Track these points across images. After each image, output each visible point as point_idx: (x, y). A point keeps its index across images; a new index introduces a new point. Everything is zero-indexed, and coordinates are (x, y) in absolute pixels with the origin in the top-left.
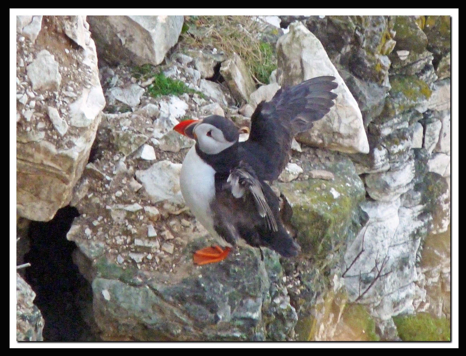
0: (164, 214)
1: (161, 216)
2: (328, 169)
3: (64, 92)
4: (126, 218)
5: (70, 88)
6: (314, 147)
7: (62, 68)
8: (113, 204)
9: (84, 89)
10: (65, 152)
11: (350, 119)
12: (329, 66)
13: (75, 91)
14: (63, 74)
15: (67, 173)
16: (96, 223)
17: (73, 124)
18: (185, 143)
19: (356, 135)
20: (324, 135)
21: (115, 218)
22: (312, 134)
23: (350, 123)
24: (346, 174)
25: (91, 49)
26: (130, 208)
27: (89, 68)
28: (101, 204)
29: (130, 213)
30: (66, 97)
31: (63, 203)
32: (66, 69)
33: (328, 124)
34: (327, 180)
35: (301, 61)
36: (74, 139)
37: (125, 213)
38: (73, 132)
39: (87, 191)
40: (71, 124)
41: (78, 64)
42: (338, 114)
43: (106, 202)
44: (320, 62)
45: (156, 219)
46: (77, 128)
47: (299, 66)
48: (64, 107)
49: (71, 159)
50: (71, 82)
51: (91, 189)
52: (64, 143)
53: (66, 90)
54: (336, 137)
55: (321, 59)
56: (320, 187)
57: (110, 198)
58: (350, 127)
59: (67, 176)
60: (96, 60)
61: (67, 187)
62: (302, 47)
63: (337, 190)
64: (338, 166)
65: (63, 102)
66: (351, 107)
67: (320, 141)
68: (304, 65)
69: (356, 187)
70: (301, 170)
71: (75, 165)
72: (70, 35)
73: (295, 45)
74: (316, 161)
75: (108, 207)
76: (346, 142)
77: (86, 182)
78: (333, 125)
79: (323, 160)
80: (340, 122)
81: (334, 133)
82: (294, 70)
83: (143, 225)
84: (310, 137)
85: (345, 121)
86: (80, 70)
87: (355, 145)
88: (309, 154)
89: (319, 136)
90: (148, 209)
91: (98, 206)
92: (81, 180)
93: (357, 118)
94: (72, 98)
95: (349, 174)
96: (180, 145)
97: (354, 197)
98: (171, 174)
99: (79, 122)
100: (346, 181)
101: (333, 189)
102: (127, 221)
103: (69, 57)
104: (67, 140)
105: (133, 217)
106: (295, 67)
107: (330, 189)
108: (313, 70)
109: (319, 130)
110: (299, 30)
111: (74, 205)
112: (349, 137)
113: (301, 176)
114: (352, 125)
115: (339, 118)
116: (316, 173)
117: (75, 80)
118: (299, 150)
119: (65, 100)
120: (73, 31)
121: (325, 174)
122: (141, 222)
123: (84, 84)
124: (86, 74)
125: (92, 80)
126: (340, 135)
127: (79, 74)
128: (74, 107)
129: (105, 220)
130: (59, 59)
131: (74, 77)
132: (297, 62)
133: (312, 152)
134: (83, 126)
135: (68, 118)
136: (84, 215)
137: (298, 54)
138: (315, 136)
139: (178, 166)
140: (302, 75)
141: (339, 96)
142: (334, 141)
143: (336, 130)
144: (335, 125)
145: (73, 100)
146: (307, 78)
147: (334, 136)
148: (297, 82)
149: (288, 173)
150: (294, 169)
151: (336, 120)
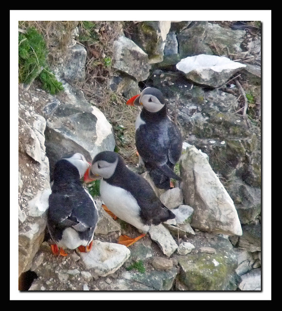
0: (96, 277)
1: (93, 278)
2: (212, 246)
3: (24, 193)
4: (68, 279)
5: (29, 190)
6: (204, 231)
7: (23, 177)
8: (60, 270)
9: (39, 191)
10: (24, 234)
11: (227, 212)
12: (213, 175)
13: (32, 192)
14: (25, 181)
15: (26, 248)
16: (48, 283)
17: (30, 215)
18: (112, 228)
19: (232, 223)
20: (210, 223)
21: (61, 279)
22: (201, 222)
23: (227, 215)
24: (225, 249)
25: (46, 164)
26: (70, 272)
27: (43, 176)
28: (52, 270)
29: (71, 276)
30: (26, 196)
31: (24, 269)
32: (26, 177)
33: (212, 215)
34: (211, 254)
35: (194, 171)
36: (30, 225)
37: (68, 276)
38: (30, 220)
39: (42, 260)
40: (28, 214)
41: (36, 174)
42: (219, 209)
43: (55, 268)
45: (89, 280)
46: (33, 217)
47: (192, 175)
48: (24, 203)
49: (28, 239)
50: (30, 186)
51: (45, 260)
52: (23, 228)
53: (26, 191)
54: (218, 224)
55: (207, 171)
56: (206, 258)
57: (58, 265)
58: (228, 218)
59: (26, 250)
60: (48, 171)
61: (26, 258)
62: (194, 162)
63: (217, 260)
64: (219, 244)
65: (23, 199)
66: (228, 204)
67: (207, 227)
68: (196, 175)
69: (231, 259)
70: (193, 247)
71: (31, 242)
72: (30, 154)
73: (190, 161)
74: (205, 241)
75: (56, 272)
76: (225, 228)
77: (42, 255)
78: (215, 216)
79: (209, 241)
80: (220, 214)
81: (217, 221)
82: (189, 178)
83: (80, 284)
84: (200, 224)
85: (223, 213)
86: (36, 178)
87: (231, 230)
88: (201, 236)
89: (206, 224)
90: (84, 273)
91: (50, 271)
92: (38, 253)
93: (232, 211)
94: (29, 197)
95: (227, 250)
96: (108, 230)
97: (229, 266)
98: (100, 249)
99: (34, 213)
100: (225, 254)
101: (214, 260)
102: (69, 281)
103: (29, 169)
104: (26, 226)
105: (73, 278)
106: (190, 176)
107: (212, 260)
108: (202, 178)
109: (206, 220)
110: (192, 151)
111: (33, 270)
112: (227, 224)
113: (193, 251)
114: (229, 216)
115: (220, 211)
116: (204, 249)
117: (33, 185)
118: (193, 233)
119: (25, 198)
120: (32, 151)
121: (210, 250)
122: (79, 282)
123: (38, 187)
124: (40, 181)
125: (45, 185)
126: (221, 223)
127: (36, 180)
128: (31, 203)
129: (55, 281)
130: (22, 170)
131: (32, 182)
132: (192, 172)
133: (202, 234)
134: (36, 216)
135: (27, 210)
136: (41, 278)
137: (192, 167)
138: (204, 224)
139: (104, 244)
140: (194, 182)
141: (220, 196)
142: (217, 227)
143: (218, 220)
144: (217, 216)
145: (30, 198)
146: (198, 184)
147: (216, 224)
148: (191, 187)
149: (184, 249)
150: (189, 246)
151: (218, 212)
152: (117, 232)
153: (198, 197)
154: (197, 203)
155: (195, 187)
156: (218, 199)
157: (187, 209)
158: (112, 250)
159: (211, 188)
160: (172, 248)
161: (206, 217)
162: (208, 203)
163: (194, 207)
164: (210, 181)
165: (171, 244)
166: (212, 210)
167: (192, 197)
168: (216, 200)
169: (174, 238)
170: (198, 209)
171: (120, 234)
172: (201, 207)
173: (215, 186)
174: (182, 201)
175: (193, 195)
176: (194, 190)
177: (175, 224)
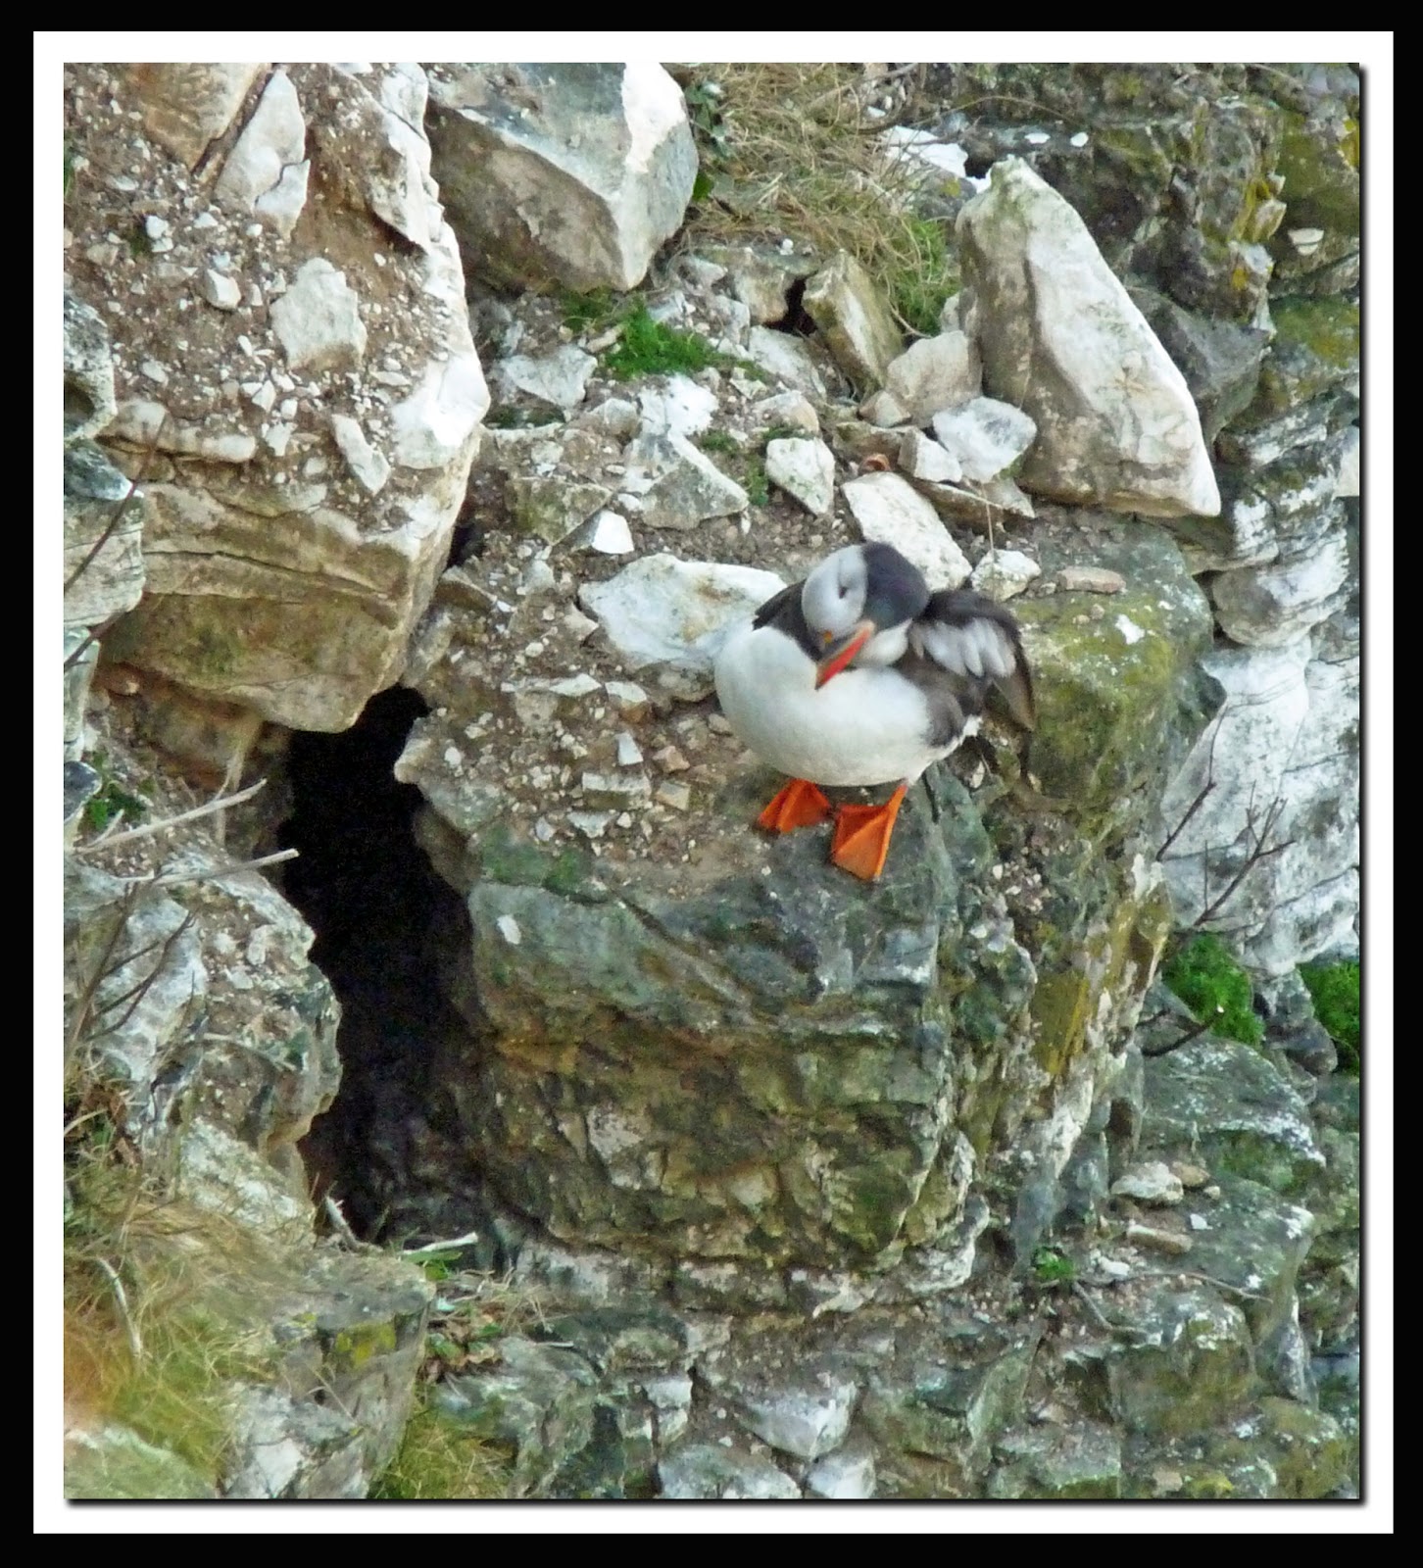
0: (662, 702)
1: (653, 705)
2: (1108, 564)
3: (374, 373)
4: (555, 716)
5: (392, 363)
6: (1068, 503)
7: (367, 308)
8: (518, 678)
9: (431, 364)
10: (382, 539)
11: (1167, 424)
12: (1103, 279)
13: (405, 371)
14: (372, 324)
15: (392, 598)
16: (474, 732)
17: (403, 462)
18: (714, 504)
19: (1183, 467)
20: (1095, 470)
21: (525, 715)
22: (1061, 469)
23: (1165, 435)
24: (1160, 575)
25: (446, 252)
26: (566, 687)
27: (442, 303)
28: (488, 679)
29: (566, 701)
30: (381, 386)
31: (382, 677)
32: (378, 309)
33: (1105, 439)
34: (1108, 594)
35: (1026, 266)
36: (406, 503)
37: (555, 703)
38: (404, 482)
39: (447, 644)
40: (397, 459)
41: (413, 295)
42: (1132, 412)
43: (499, 672)
44: (1077, 267)
45: (638, 717)
46: (414, 471)
47: (1021, 281)
48: (375, 414)
49: (402, 560)
50: (394, 346)
51: (459, 640)
52: (378, 515)
53: (381, 368)
54: (1128, 474)
55: (1080, 260)
56: (1088, 613)
57: (512, 661)
58: (1165, 447)
59: (392, 604)
60: (461, 282)
61: (391, 634)
62: (1027, 228)
63: (1135, 619)
64: (1135, 554)
65: (374, 399)
66: (1167, 391)
67: (1085, 488)
68: (1036, 279)
69: (1186, 611)
70: (1034, 569)
71: (413, 572)
72: (387, 216)
73: (1009, 224)
74: (1074, 542)
75: (506, 687)
76: (1156, 488)
77: (445, 620)
78: (1118, 441)
79: (1093, 540)
80: (1137, 432)
81: (1122, 463)
82: (1008, 293)
83: (605, 733)
84: (1056, 476)
85: (1151, 429)
86: (416, 310)
87: (1181, 495)
88: (1056, 523)
89: (1082, 474)
90: (615, 688)
91: (478, 684)
92: (431, 614)
93: (1184, 420)
94: (396, 389)
95: (1166, 574)
96: (700, 511)
97: (1182, 640)
98: (677, 591)
99: (417, 454)
100: (1159, 594)
101: (1123, 618)
102: (558, 724)
103: (385, 275)
104: (389, 506)
105: (576, 711)
106: (1011, 284)
107: (1116, 619)
108: (1062, 292)
109: (1082, 459)
110: (1018, 181)
111: (412, 683)
112: (1165, 472)
113: (1035, 584)
114: (1171, 440)
115: (1135, 421)
116: (1077, 575)
117: (405, 339)
118: (1027, 510)
119: (380, 394)
120: (395, 204)
121: (1101, 578)
122: (598, 727)
123: (428, 349)
124: (433, 322)
125: (452, 338)
126: (1139, 469)
127: (416, 320)
128: (402, 413)
129: (500, 724)
130: (360, 283)
131: (400, 330)
132: (1015, 268)
133: (1062, 517)
134: (430, 465)
135: (389, 445)
136: (442, 712)
137: (1019, 246)
138: (1070, 474)
139: (695, 570)
140: (1031, 306)
141: (1134, 361)
142: (1122, 484)
143: (1128, 455)
144: (1125, 442)
145: (400, 394)
146: (1046, 313)
147: (1121, 473)
148: (1018, 327)
149: (997, 579)
150: (1015, 565)
151: (1127, 427)
152: (735, 518)
153: (1045, 366)
154: (1042, 393)
155: (1035, 328)
156: (1126, 370)
157: (1008, 424)
158: (727, 594)
159: (1099, 329)
160: (946, 574)
161: (1078, 448)
162: (1086, 388)
163: (1030, 408)
164: (1094, 299)
165: (944, 560)
166: (1102, 416)
167: (1022, 367)
168: (1122, 376)
169: (955, 537)
170: (1048, 414)
171: (746, 525)
172: (1060, 408)
173: (1112, 319)
174: (979, 386)
175: (1026, 358)
176: (1031, 341)
177: (957, 479)
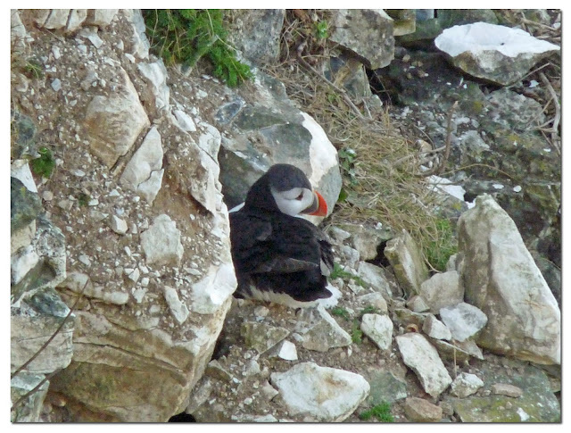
2: (515, 384)
3: (185, 268)
5: (194, 264)
6: (499, 354)
7: (185, 238)
8: (240, 414)
9: (212, 266)
10: (183, 345)
11: (547, 322)
12: (523, 252)
13: (199, 269)
14: (186, 246)
15: (184, 372)
17: (195, 310)
18: (336, 341)
19: (554, 342)
20: (513, 340)
22: (497, 338)
23: (546, 327)
24: (539, 391)
25: (223, 216)
26: (261, 419)
27: (219, 239)
28: (225, 413)
30: (188, 274)
31: (177, 409)
32: (190, 240)
33: (519, 326)
34: (514, 398)
35: (489, 244)
36: (195, 329)
38: (195, 320)
39: (208, 395)
40: (192, 308)
41: (206, 234)
42: (532, 315)
43: (231, 410)
44: (512, 246)
46: (200, 315)
47: (485, 250)
48: (185, 287)
49: (191, 355)
50: (195, 257)
51: (214, 394)
52: (182, 334)
53: (189, 266)
54: (528, 343)
55: (513, 243)
56: (505, 406)
57: (237, 406)
58: (547, 333)
59: (184, 375)
60: (228, 230)
61: (183, 388)
62: (490, 226)
63: (525, 410)
64: (529, 380)
65: (184, 280)
66: (549, 307)
67: (508, 348)
68: (492, 250)
69: (549, 408)
70: (481, 383)
71: (196, 361)
72: (197, 198)
73: (482, 224)
74: (501, 373)
75: (234, 417)
76: (541, 351)
77: (208, 384)
78: (525, 328)
79: (509, 372)
80: (534, 324)
81: (525, 338)
82: (479, 256)
84: (495, 341)
85: (540, 324)
86: (207, 242)
87: (552, 355)
88: (493, 362)
89: (506, 341)
91: (221, 415)
92: (202, 381)
93: (556, 320)
94: (195, 276)
95: (542, 391)
96: (329, 343)
98: (315, 379)
99: (202, 307)
100: (538, 399)
101: (520, 409)
103: (194, 224)
104: (186, 330)
106: (481, 251)
107: (517, 409)
108: (504, 257)
109: (507, 334)
110: (488, 205)
111: (190, 412)
112: (545, 344)
113: (481, 390)
114: (549, 329)
115: (533, 319)
116: (501, 388)
117: (201, 254)
118: (481, 357)
119: (186, 278)
120: (202, 192)
121: (512, 390)
123: (211, 260)
124: (214, 247)
125: (222, 255)
126: (533, 341)
127: (207, 246)
128: (197, 287)
130: (182, 227)
131: (199, 250)
132: (484, 244)
133: (496, 360)
134: (207, 312)
135: (189, 302)
137: (485, 235)
138: (501, 341)
139: (324, 370)
140: (489, 263)
141: (535, 292)
142: (525, 348)
143: (529, 335)
144: (528, 328)
145: (196, 279)
146: (496, 266)
147: (525, 343)
148: (482, 271)
149: (464, 386)
150: (473, 380)
151: (529, 322)
152: (345, 348)
153: (494, 291)
154: (491, 303)
155: (490, 273)
156: (531, 296)
157: (475, 315)
158: (339, 383)
159: (520, 276)
160: (441, 382)
161: (507, 330)
162: (512, 303)
163: (486, 309)
164: (518, 261)
165: (440, 376)
166: (518, 316)
167: (483, 290)
168: (528, 298)
169: (446, 365)
170: (493, 313)
171: (350, 352)
172: (498, 310)
173: (526, 272)
174: (463, 297)
175: (485, 286)
176: (488, 278)
177: (449, 339)
